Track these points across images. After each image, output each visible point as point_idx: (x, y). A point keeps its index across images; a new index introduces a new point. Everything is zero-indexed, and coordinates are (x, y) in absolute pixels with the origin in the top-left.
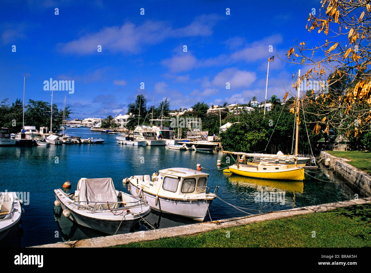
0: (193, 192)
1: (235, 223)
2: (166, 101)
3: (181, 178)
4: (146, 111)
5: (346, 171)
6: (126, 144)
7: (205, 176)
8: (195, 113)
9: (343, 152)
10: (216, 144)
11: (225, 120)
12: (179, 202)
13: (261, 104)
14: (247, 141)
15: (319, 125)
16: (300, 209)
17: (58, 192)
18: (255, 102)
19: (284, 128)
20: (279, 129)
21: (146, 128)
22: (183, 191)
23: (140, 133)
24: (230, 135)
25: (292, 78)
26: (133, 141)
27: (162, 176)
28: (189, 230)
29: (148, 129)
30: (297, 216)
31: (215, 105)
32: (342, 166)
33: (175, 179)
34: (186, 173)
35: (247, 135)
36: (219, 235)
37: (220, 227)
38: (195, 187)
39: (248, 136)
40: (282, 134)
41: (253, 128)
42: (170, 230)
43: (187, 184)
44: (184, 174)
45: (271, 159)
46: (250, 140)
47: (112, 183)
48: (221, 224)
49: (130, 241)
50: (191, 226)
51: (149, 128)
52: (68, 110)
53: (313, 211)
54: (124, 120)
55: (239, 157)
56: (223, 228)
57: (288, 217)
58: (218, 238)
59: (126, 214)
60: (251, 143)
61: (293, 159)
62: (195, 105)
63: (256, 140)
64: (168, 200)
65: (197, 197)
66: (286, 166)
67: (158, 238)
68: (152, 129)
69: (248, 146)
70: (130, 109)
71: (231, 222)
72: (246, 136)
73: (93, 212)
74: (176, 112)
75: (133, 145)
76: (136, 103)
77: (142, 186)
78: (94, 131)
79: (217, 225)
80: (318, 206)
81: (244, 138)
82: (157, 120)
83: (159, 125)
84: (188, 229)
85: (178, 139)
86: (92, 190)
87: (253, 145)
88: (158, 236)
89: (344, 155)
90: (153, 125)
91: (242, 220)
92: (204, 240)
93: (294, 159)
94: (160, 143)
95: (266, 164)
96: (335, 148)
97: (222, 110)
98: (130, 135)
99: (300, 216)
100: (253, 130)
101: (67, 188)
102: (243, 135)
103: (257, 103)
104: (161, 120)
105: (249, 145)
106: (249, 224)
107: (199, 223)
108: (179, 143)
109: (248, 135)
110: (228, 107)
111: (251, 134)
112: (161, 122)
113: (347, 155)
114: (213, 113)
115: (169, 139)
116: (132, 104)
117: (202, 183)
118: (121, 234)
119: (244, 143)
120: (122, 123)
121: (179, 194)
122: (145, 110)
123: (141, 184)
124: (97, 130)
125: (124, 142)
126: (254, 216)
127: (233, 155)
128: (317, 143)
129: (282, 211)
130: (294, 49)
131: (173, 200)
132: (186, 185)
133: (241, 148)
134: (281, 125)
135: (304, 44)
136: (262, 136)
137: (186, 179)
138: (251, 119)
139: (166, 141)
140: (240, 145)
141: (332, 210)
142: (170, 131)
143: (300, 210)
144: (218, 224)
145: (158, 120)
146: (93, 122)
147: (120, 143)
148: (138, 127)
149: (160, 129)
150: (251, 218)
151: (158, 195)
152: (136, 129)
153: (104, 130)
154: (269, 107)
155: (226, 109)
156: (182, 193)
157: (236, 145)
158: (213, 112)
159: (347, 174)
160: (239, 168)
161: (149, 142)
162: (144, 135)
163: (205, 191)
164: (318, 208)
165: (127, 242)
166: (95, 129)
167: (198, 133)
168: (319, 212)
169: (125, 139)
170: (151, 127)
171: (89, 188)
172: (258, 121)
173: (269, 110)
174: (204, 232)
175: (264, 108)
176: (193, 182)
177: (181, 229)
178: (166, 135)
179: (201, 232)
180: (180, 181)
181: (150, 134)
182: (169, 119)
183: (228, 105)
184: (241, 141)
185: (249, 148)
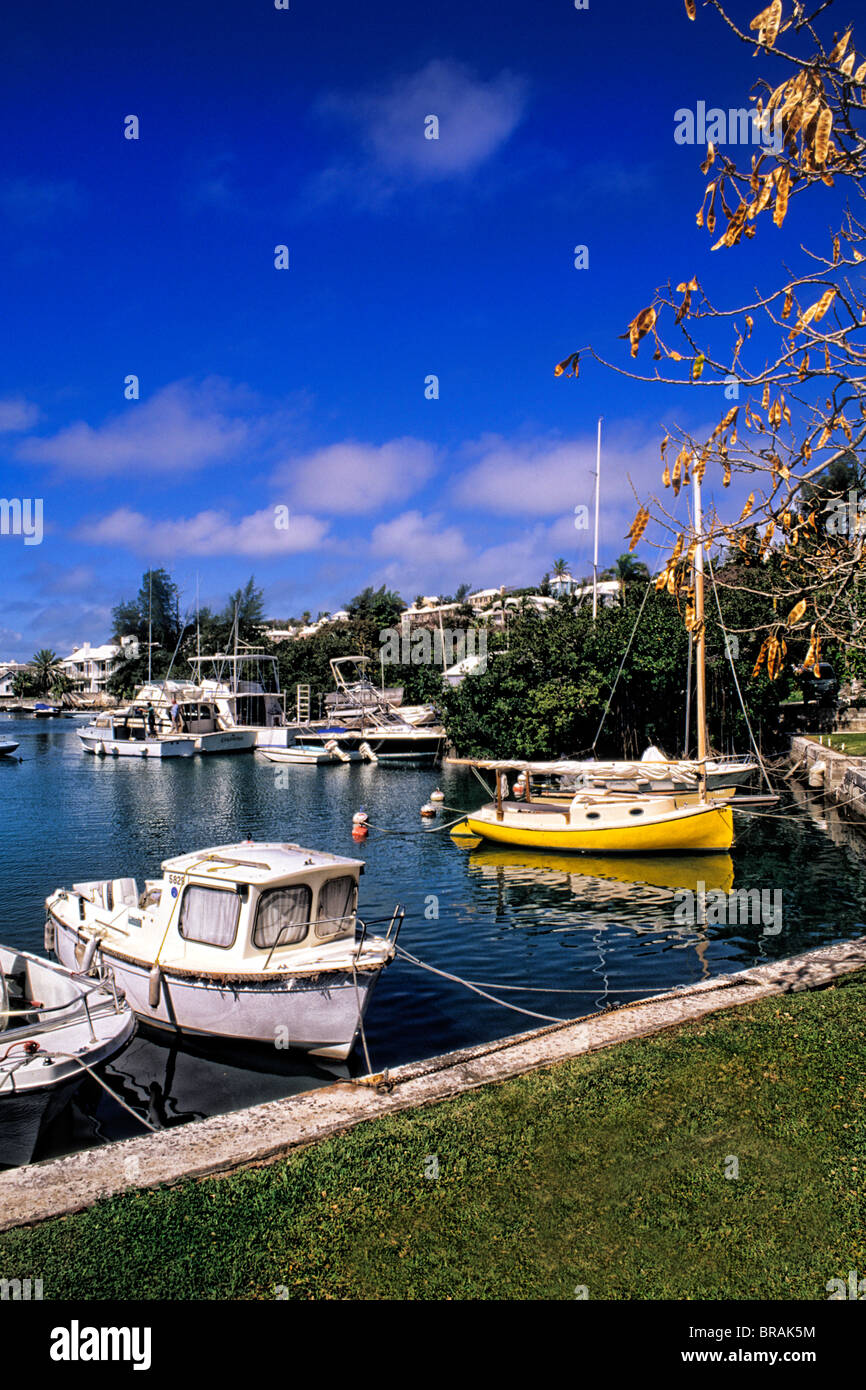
0: (305, 941)
1: (459, 1079)
2: (249, 590)
3: (251, 888)
4: (177, 626)
6: (116, 755)
7: (347, 873)
8: (358, 628)
12: (246, 989)
13: (584, 585)
14: (538, 715)
15: (778, 639)
16: (728, 982)
18: (564, 580)
19: (661, 663)
20: (645, 666)
21: (180, 691)
22: (259, 942)
24: (476, 699)
25: (663, 450)
26: (144, 739)
27: (173, 885)
28: (249, 1136)
29: (185, 691)
30: (716, 1018)
31: (429, 596)
33: (224, 895)
34: (270, 866)
35: (535, 695)
36: (382, 1148)
37: (388, 1107)
38: (308, 920)
39: (541, 700)
40: (655, 685)
41: (555, 670)
42: (162, 1146)
43: (275, 911)
44: (263, 871)
45: (614, 777)
46: (548, 712)
48: (396, 1087)
50: (264, 1112)
51: (189, 687)
53: (778, 987)
54: (102, 665)
55: (506, 779)
56: (403, 1111)
57: (681, 1025)
59: (22, 1063)
60: (551, 723)
61: (689, 774)
62: (356, 599)
63: (567, 712)
64: (201, 985)
65: (318, 961)
66: (669, 801)
68: (202, 691)
69: (541, 732)
70: (121, 624)
71: (442, 1073)
72: (532, 699)
74: (290, 628)
75: (145, 756)
76: (139, 599)
77: (99, 928)
79: (377, 1097)
80: (795, 963)
81: (526, 707)
82: (218, 656)
83: (226, 677)
84: (247, 1131)
85: (297, 724)
87: (557, 730)
88: (93, 1187)
90: (202, 678)
91: (488, 1058)
92: (305, 1187)
93: (696, 774)
94: (237, 742)
95: (598, 800)
96: (838, 724)
97: (450, 610)
98: (130, 720)
99: (728, 1016)
100: (555, 676)
102: (523, 694)
103: (572, 583)
104: (235, 657)
105: (544, 730)
106: (516, 1076)
107: (299, 1096)
108: (303, 740)
109: (539, 695)
110: (471, 599)
111: (551, 692)
112: (232, 663)
114: (420, 624)
115: (265, 725)
116: (126, 605)
117: (338, 900)
119: (528, 725)
120: (94, 674)
121: (247, 955)
122: (177, 623)
123: (97, 921)
125: (109, 748)
126: (542, 1034)
127: (483, 771)
128: (780, 710)
129: (655, 998)
130: (653, 314)
131: (219, 981)
132: (272, 914)
133: (515, 742)
134: (651, 655)
135: (694, 287)
136: (588, 694)
137: (269, 893)
138: (547, 638)
139: (256, 733)
140: (514, 732)
141: (852, 978)
142: (267, 694)
143: (726, 987)
144: (382, 1093)
145: (222, 658)
147: (92, 753)
148: (146, 687)
149: (231, 689)
150: (529, 1046)
151: (161, 964)
152: (139, 697)
153: (26, 706)
154: (612, 593)
155: (463, 607)
156: (256, 950)
157: (498, 734)
158: (420, 621)
160: (502, 820)
161: (196, 742)
163: (353, 929)
164: (800, 972)
168: (802, 988)
169: (110, 734)
170: (197, 684)
172: (570, 642)
173: (609, 604)
174: (316, 1139)
175: (592, 598)
176: (298, 899)
177: (213, 1132)
178: (252, 711)
179: (301, 1143)
180: (245, 900)
181: (193, 711)
182: (261, 652)
183: (471, 594)
184: (516, 718)
185: (546, 739)
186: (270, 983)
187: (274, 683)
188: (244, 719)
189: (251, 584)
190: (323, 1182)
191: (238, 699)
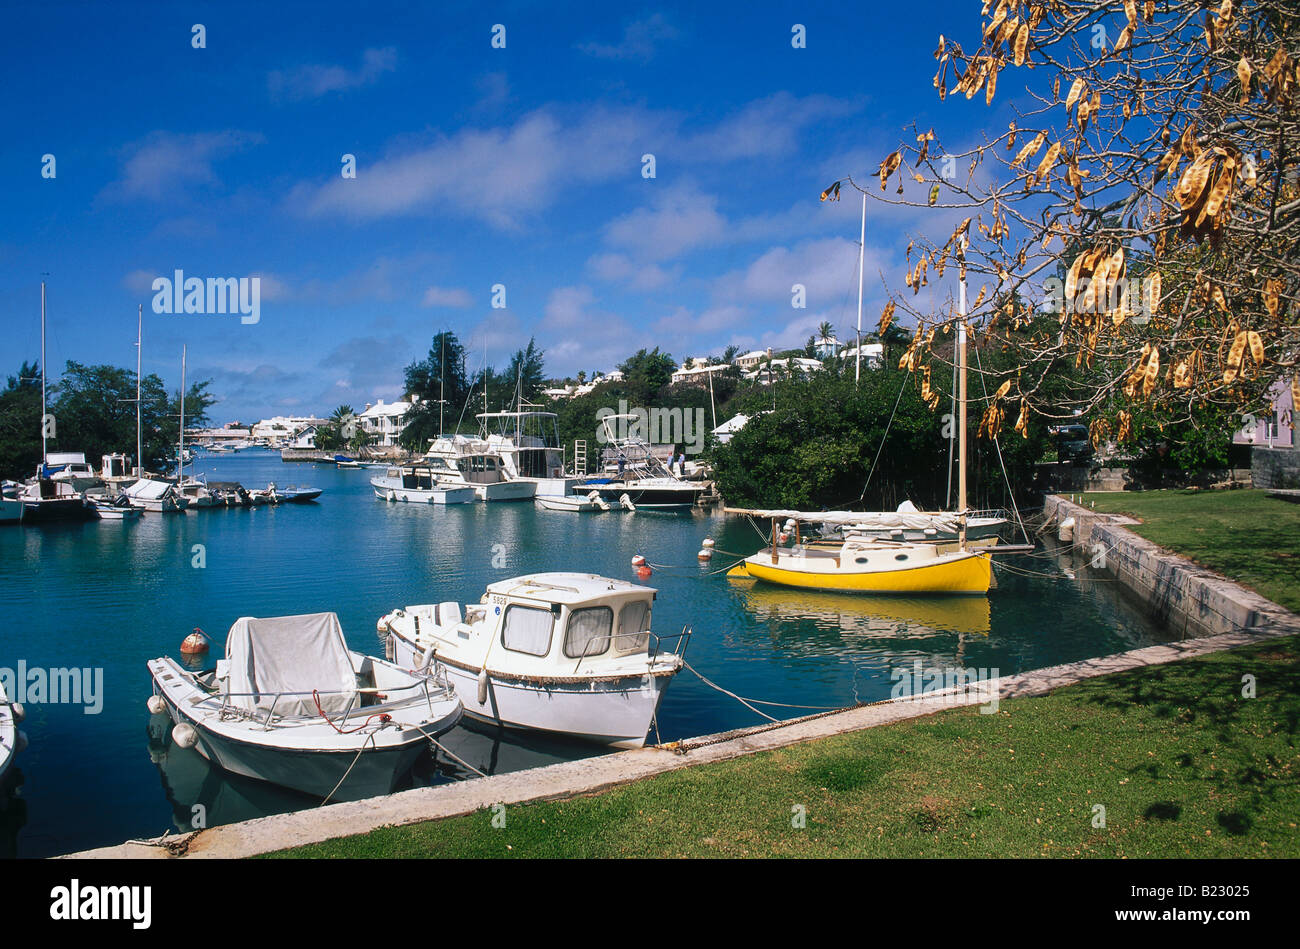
0: (606, 654)
1: (738, 748)
2: (530, 351)
3: (563, 607)
4: (464, 385)
5: (1126, 558)
6: (405, 501)
7: (641, 598)
8: (632, 387)
9: (1117, 496)
10: (700, 486)
11: (727, 405)
12: (559, 690)
13: (850, 347)
14: (800, 472)
15: (998, 408)
17: (161, 669)
18: (830, 343)
19: (920, 424)
20: (905, 427)
21: (468, 444)
22: (570, 653)
23: (448, 462)
24: (744, 454)
26: (430, 488)
27: (497, 605)
28: (581, 778)
29: (472, 445)
30: (947, 714)
31: (698, 358)
32: (1112, 540)
33: (541, 614)
34: (579, 590)
35: (799, 453)
36: (681, 788)
37: (684, 763)
38: (610, 634)
39: (805, 457)
40: (913, 444)
41: (818, 429)
43: (582, 627)
44: (572, 594)
45: (878, 527)
46: (811, 468)
47: (337, 631)
48: (689, 752)
49: (376, 824)
50: (589, 764)
51: (478, 441)
52: (202, 393)
53: (1000, 695)
54: (394, 420)
55: (778, 525)
56: (696, 766)
57: (918, 718)
58: (674, 800)
59: (378, 729)
60: (813, 479)
61: (951, 525)
62: (631, 360)
63: (829, 469)
64: (520, 686)
65: (619, 669)
66: (931, 548)
67: (474, 808)
68: (489, 446)
69: (803, 486)
70: (411, 382)
71: (725, 744)
72: (797, 456)
73: (269, 728)
74: (567, 387)
75: (431, 502)
76: (429, 359)
77: (432, 641)
78: (292, 460)
79: (675, 757)
80: (1019, 678)
81: (790, 463)
82: (503, 413)
83: (510, 433)
84: (579, 775)
85: (575, 477)
86: (269, 656)
87: (819, 485)
88: (474, 801)
89: (1118, 504)
90: (489, 434)
91: (761, 735)
92: (626, 809)
93: (956, 524)
94: (519, 491)
95: (864, 547)
96: (1091, 484)
97: (719, 370)
98: (417, 470)
99: (958, 712)
100: (819, 435)
101: (194, 655)
102: (788, 451)
103: (837, 345)
104: (518, 414)
105: (806, 484)
106: (783, 748)
107: (615, 754)
108: (579, 490)
109: (803, 452)
110: (738, 361)
111: (815, 449)
112: (516, 420)
113: (1128, 503)
114: (690, 384)
115: (545, 477)
116: (417, 365)
117: (634, 621)
118: (348, 803)
119: (792, 480)
120: (388, 429)
121: (559, 663)
122: (463, 382)
123: (430, 635)
124: (303, 456)
125: (400, 495)
126: (804, 721)
127: (757, 519)
128: (1033, 469)
130: (899, 157)
131: (536, 683)
132: (580, 630)
133: (780, 496)
135: (930, 137)
136: (849, 452)
137: (577, 611)
138: (812, 399)
139: (536, 484)
140: (779, 486)
141: (1064, 690)
142: (548, 449)
144: (680, 754)
145: (508, 414)
146: (291, 430)
147: (385, 500)
148: (438, 441)
149: (515, 444)
151: (488, 670)
152: (432, 449)
153: (327, 458)
154: (875, 355)
155: (731, 368)
156: (567, 660)
157: (765, 488)
158: (689, 381)
159: (1129, 565)
160: (777, 563)
161: (481, 491)
162: (461, 468)
163: (646, 646)
164: (1020, 685)
165: (365, 828)
166: (295, 456)
167: (638, 453)
168: (1020, 696)
169: (400, 482)
170: (484, 438)
171: (261, 649)
172: (833, 402)
173: (874, 365)
174: (631, 781)
175: (855, 360)
176: (601, 620)
177: (554, 774)
178: (534, 464)
179: (619, 783)
180: (557, 617)
181: (480, 464)
182: (541, 409)
183: (739, 356)
184: (782, 473)
185: (808, 493)
186: (579, 685)
187: (555, 438)
188: (526, 469)
189: (531, 346)
190: (639, 807)
191: (521, 452)
